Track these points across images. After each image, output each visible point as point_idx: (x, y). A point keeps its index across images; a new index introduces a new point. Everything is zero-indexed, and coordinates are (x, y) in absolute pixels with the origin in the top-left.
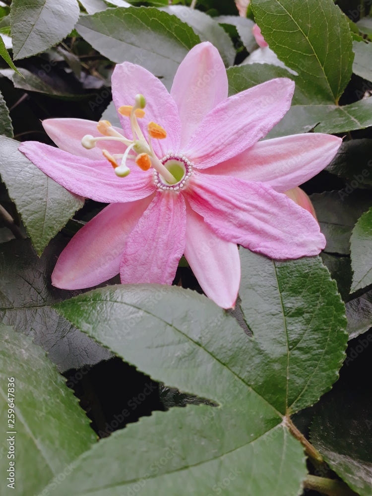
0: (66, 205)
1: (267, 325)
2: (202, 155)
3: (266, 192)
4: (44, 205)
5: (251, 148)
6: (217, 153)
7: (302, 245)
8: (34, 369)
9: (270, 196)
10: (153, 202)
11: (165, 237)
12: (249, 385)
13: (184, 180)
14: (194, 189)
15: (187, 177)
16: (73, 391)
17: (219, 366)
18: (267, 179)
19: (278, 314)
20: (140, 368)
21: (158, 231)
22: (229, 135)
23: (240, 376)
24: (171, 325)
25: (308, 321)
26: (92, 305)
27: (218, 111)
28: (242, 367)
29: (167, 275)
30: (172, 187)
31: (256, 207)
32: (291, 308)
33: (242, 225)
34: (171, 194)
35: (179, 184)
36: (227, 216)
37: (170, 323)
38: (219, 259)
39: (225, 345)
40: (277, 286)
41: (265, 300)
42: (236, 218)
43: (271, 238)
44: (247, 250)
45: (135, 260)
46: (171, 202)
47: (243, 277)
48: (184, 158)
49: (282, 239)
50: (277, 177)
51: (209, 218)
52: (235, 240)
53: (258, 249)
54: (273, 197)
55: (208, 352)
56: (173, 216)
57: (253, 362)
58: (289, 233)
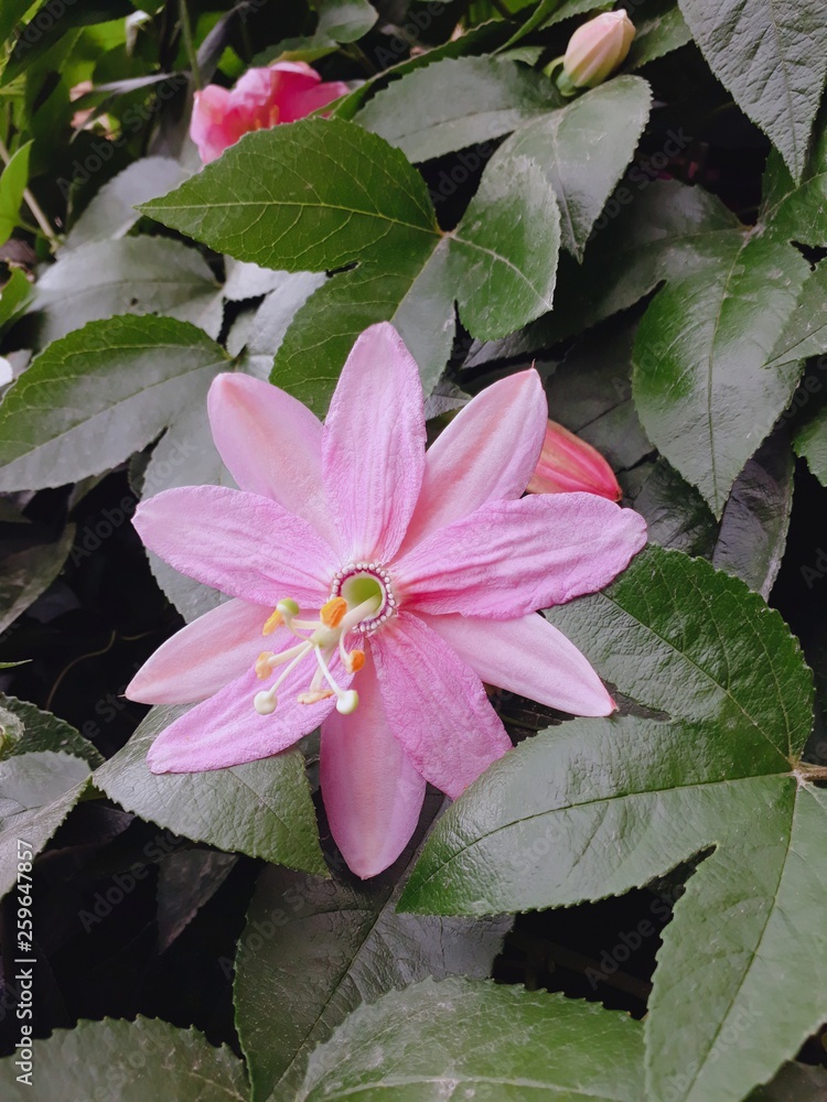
0: (287, 780)
1: (673, 685)
2: (376, 538)
3: (504, 512)
4: (268, 812)
5: (427, 470)
6: (391, 513)
7: (615, 544)
8: (478, 1013)
9: (515, 516)
10: (375, 653)
11: (438, 685)
12: (722, 780)
13: (387, 594)
14: (412, 592)
15: (388, 586)
16: (543, 990)
17: (668, 794)
18: (486, 490)
19: (671, 657)
20: (594, 898)
21: (421, 686)
22: (381, 479)
23: (702, 781)
24: (571, 806)
25: (713, 633)
26: (451, 868)
27: (331, 457)
28: (694, 768)
29: (490, 730)
30: (381, 615)
31: (511, 543)
32: (679, 635)
33: (517, 582)
34: (389, 625)
35: (387, 603)
36: (485, 586)
37: (567, 804)
38: (532, 649)
39: (651, 763)
40: (636, 621)
41: (639, 654)
42: (501, 578)
43: (569, 566)
44: (555, 607)
45: (428, 748)
46: (400, 633)
47: (586, 652)
48: (359, 567)
49: (584, 556)
50: (496, 481)
51: (466, 608)
52: (528, 609)
53: (568, 596)
54: (520, 513)
55: (642, 792)
56: (421, 649)
57: (700, 748)
58: (585, 540)
